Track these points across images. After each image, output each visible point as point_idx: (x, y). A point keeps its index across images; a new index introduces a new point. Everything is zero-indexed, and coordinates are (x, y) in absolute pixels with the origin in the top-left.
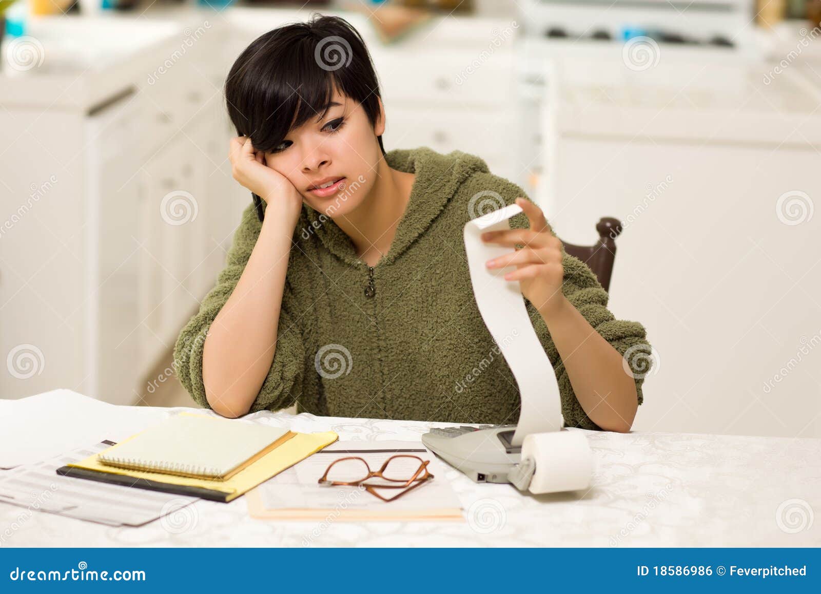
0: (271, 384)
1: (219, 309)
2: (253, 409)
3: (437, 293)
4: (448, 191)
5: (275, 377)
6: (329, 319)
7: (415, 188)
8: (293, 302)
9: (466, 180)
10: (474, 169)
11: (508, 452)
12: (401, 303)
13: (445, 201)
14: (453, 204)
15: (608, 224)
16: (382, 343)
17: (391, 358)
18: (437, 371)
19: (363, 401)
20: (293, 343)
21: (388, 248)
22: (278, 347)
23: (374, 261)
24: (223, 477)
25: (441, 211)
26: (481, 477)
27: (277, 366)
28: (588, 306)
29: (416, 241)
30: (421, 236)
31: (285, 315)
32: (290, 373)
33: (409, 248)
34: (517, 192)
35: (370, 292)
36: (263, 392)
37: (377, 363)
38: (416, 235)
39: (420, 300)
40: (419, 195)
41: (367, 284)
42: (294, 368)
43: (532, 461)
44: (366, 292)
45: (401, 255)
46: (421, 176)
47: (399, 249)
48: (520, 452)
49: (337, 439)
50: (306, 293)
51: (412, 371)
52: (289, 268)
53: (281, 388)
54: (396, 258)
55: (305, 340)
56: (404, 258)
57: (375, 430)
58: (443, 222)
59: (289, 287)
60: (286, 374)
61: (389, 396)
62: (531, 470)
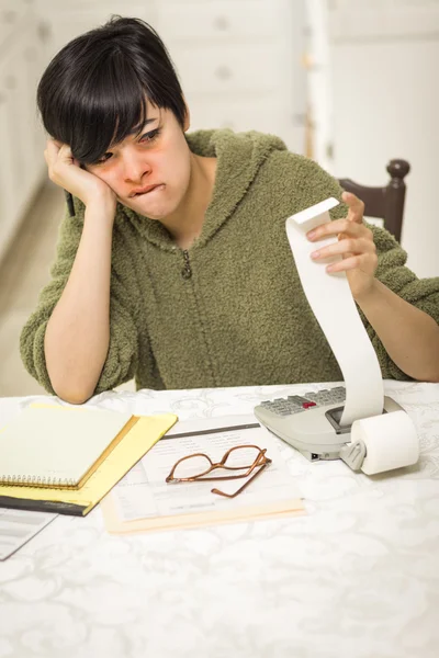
0: (110, 368)
1: (54, 305)
2: (96, 392)
3: (248, 268)
4: (249, 175)
5: (113, 362)
6: (154, 300)
7: (219, 174)
8: (120, 290)
9: (264, 162)
10: (271, 150)
11: (338, 433)
12: (217, 281)
13: (247, 185)
14: (255, 186)
15: (397, 166)
16: (203, 318)
17: (213, 330)
18: (256, 340)
19: (192, 369)
20: (125, 326)
21: (200, 232)
22: (111, 333)
23: (188, 245)
24: (77, 485)
25: (245, 194)
26: (315, 457)
27: (114, 352)
28: (391, 270)
29: (224, 224)
30: (228, 218)
31: (115, 302)
32: (125, 356)
33: (218, 230)
34: (313, 168)
35: (187, 273)
36: (104, 377)
37: (201, 336)
38: (224, 218)
39: (233, 277)
40: (223, 182)
41: (183, 266)
42: (129, 350)
43: (363, 446)
44: (183, 274)
45: (212, 237)
46: (223, 161)
47: (209, 233)
48: (349, 432)
49: (177, 420)
50: (132, 279)
51: (233, 339)
52: (112, 259)
53: (119, 371)
54: (207, 241)
55: (135, 320)
56: (215, 240)
57: (210, 403)
58: (248, 203)
59: (115, 275)
60: (122, 357)
61: (215, 363)
62: (363, 453)
